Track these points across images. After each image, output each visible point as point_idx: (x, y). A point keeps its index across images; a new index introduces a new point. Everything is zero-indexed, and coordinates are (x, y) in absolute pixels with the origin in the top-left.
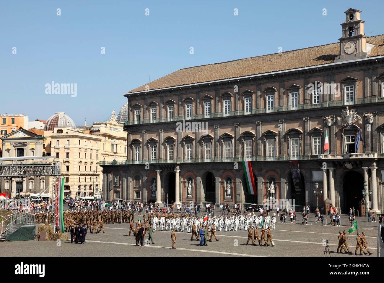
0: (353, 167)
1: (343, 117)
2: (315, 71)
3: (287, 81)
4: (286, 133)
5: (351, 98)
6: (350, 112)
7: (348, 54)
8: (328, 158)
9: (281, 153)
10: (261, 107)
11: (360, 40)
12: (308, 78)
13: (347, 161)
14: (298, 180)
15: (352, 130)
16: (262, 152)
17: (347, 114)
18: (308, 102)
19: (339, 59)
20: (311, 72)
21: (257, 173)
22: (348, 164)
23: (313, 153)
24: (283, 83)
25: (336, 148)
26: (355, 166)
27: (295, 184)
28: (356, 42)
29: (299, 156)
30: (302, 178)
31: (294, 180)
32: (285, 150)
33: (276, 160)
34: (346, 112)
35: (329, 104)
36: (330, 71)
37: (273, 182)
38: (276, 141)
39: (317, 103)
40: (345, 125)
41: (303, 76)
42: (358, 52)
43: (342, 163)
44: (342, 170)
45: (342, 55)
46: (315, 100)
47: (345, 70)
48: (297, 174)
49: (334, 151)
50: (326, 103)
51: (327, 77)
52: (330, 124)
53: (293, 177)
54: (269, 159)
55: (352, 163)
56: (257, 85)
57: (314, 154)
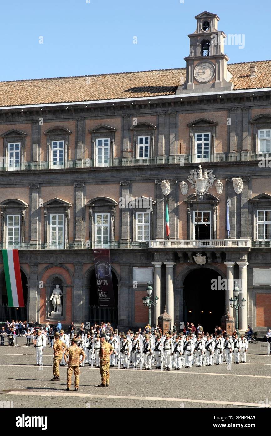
0: (207, 261)
1: (191, 181)
2: (143, 106)
3: (90, 120)
4: (88, 204)
5: (205, 152)
6: (204, 174)
7: (200, 83)
8: (166, 247)
9: (76, 236)
10: (39, 159)
11: (221, 63)
12: (129, 117)
13: (199, 252)
14: (106, 283)
15: (206, 203)
16: (39, 235)
17: (198, 177)
18: (129, 155)
19: (185, 90)
20: (137, 106)
21: (27, 270)
22: (201, 257)
23: (135, 238)
24: (82, 122)
25: (177, 232)
26: (210, 261)
27: (99, 289)
28: (214, 65)
29: (110, 242)
30: (114, 280)
31: (99, 283)
32: (84, 232)
33: (66, 249)
34: (198, 174)
35: (167, 160)
36: (170, 108)
37: (57, 286)
38: (67, 217)
39: (144, 158)
40: (194, 194)
41: (121, 112)
42: (217, 80)
43: (189, 254)
44: (186, 266)
45: (190, 83)
46: (141, 152)
47: (196, 107)
48: (107, 273)
49: (174, 236)
50: (161, 158)
51: (164, 117)
52: (167, 193)
53: (98, 277)
54: (51, 247)
55: (208, 255)
56: (33, 123)
57: (137, 240)
